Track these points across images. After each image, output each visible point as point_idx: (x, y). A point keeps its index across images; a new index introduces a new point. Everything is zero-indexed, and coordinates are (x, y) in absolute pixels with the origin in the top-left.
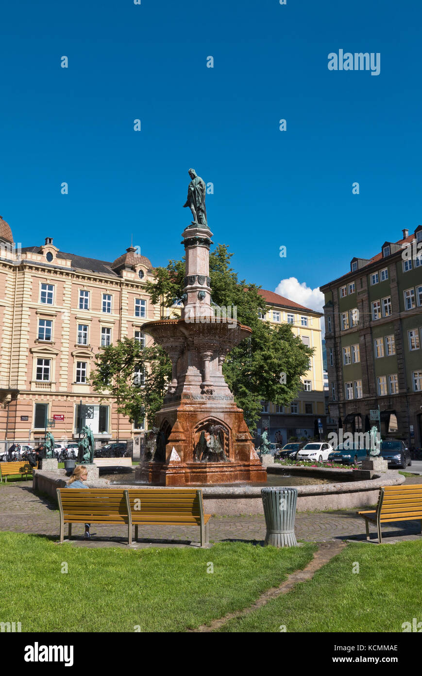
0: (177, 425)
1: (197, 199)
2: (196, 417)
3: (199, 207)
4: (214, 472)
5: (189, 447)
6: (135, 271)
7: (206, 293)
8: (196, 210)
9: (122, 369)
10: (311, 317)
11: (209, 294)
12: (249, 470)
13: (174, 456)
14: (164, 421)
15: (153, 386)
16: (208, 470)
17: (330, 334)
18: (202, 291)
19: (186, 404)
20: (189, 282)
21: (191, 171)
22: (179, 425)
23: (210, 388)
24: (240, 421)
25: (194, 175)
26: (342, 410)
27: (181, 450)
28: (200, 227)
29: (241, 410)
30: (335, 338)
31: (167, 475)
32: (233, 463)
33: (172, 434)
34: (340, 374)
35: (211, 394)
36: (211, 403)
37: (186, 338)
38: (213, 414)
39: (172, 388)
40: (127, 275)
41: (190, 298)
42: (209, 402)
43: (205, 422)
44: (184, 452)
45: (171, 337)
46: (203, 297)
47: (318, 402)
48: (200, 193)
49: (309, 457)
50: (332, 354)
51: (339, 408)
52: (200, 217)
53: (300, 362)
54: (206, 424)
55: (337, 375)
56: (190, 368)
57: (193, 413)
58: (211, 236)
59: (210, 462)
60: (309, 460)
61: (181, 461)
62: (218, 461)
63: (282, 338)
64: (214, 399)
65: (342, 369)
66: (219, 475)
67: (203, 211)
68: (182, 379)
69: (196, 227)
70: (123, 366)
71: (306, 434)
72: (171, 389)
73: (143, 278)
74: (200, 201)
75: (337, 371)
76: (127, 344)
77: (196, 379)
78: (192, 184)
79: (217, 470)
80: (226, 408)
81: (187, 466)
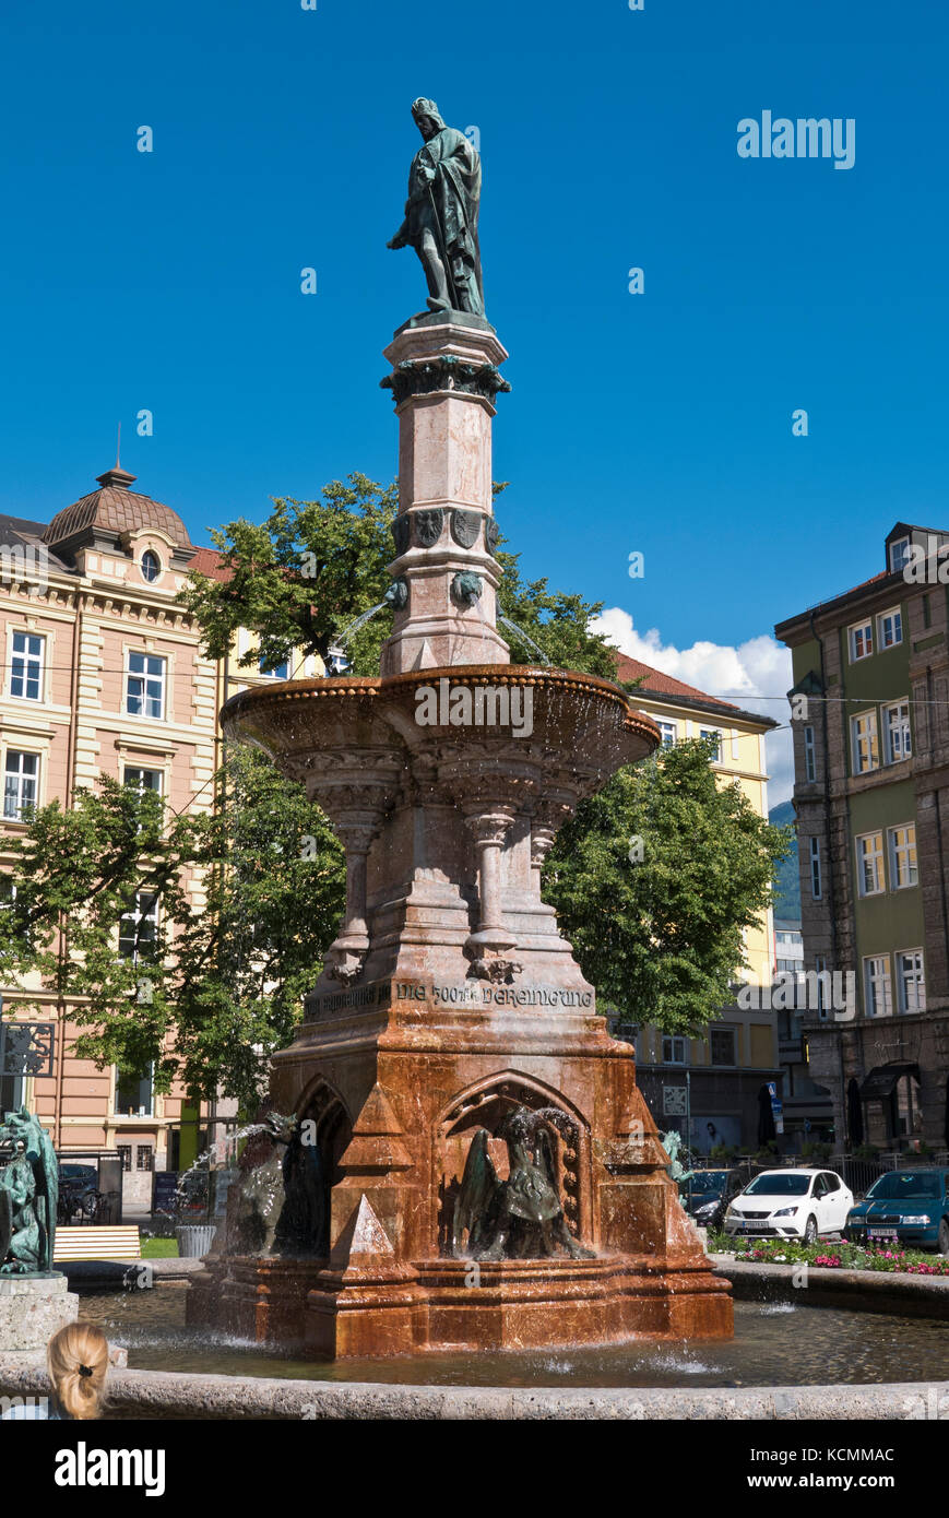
0: (378, 1108)
1: (448, 212)
2: (451, 1075)
3: (455, 243)
4: (532, 1300)
5: (424, 1194)
6: (129, 553)
7: (482, 579)
8: (441, 256)
9: (92, 893)
10: (735, 732)
11: (493, 585)
12: (665, 1292)
13: (368, 1235)
14: (313, 1088)
15: (207, 960)
16: (504, 1290)
17: (813, 788)
18: (468, 573)
19: (411, 1020)
20: (417, 534)
21: (420, 106)
22: (386, 1105)
23: (505, 956)
24: (621, 1093)
25: (434, 123)
26: (850, 1053)
27: (397, 1208)
28: (459, 321)
29: (623, 1046)
30: (829, 802)
31: (341, 1314)
32: (602, 1264)
33: (356, 1145)
34: (847, 926)
35: (509, 980)
36: (508, 1020)
37: (407, 755)
38: (516, 1062)
39: (349, 957)
40: (100, 566)
41: (420, 598)
42: (498, 1012)
43: (487, 1092)
44: (406, 1218)
45: (350, 748)
46: (473, 597)
47: (751, 1025)
48: (461, 189)
49: (772, 1221)
50: (816, 857)
51: (841, 1046)
52: (459, 284)
53: (745, 876)
54: (489, 1104)
55: (835, 930)
56: (422, 874)
57: (439, 1057)
58: (499, 359)
59: (513, 1257)
60: (773, 1231)
61: (396, 1255)
62: (544, 1253)
63: (682, 790)
64: (517, 1002)
65: (852, 909)
66: (548, 1311)
67: (469, 261)
68: (390, 920)
69: (446, 319)
70: (97, 881)
71: (713, 1134)
72: (343, 961)
73: (159, 579)
74: (461, 219)
75: (835, 917)
76: (114, 803)
77: (448, 919)
78: (428, 157)
79: (543, 1290)
80: (567, 1037)
81: (416, 1273)
